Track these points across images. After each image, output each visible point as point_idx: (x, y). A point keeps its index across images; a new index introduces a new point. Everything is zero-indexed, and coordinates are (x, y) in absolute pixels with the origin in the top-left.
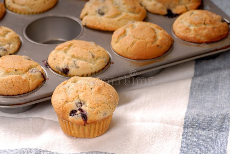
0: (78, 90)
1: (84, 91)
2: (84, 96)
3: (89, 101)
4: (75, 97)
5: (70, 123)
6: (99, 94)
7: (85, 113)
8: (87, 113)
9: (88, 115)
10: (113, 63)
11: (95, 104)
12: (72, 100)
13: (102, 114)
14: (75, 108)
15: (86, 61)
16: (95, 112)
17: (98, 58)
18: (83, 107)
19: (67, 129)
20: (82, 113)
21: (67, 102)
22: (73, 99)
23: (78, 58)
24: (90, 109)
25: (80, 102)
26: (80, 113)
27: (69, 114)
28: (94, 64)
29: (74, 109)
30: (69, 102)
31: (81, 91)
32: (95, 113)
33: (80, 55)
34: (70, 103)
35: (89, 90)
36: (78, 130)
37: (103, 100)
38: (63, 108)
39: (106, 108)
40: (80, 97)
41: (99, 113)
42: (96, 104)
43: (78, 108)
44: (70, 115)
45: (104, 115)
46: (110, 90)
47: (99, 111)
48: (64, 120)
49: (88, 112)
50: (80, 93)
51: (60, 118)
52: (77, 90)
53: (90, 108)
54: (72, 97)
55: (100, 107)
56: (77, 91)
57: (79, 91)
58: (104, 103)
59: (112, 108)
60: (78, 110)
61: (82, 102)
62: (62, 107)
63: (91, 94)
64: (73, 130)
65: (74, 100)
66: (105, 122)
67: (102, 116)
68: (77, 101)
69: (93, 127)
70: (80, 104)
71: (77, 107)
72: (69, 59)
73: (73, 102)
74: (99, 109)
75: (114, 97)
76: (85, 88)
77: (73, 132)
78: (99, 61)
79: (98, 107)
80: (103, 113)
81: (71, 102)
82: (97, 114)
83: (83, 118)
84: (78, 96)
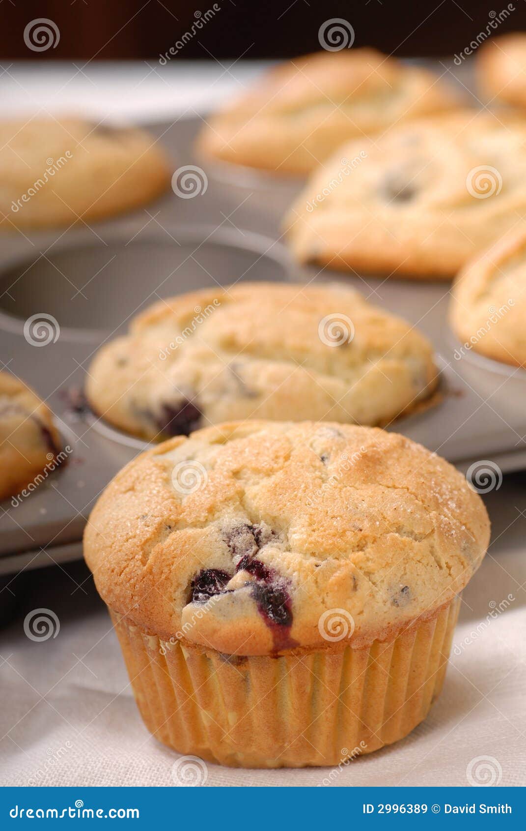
0: (243, 467)
1: (275, 466)
2: (274, 491)
3: (305, 519)
4: (220, 497)
5: (186, 654)
6: (365, 482)
7: (277, 584)
8: (290, 583)
9: (296, 596)
10: (459, 394)
11: (343, 534)
12: (204, 514)
13: (382, 594)
14: (218, 559)
15: (299, 362)
16: (338, 574)
17: (372, 352)
18: (268, 554)
19: (172, 705)
20: (261, 583)
21: (169, 526)
22: (211, 510)
23: (256, 351)
24: (313, 560)
25: (250, 528)
26: (247, 585)
27: (179, 594)
28: (348, 381)
29: (211, 566)
30: (186, 526)
31: (257, 471)
32: (340, 583)
33: (266, 335)
34: (190, 531)
35: (307, 461)
36: (239, 705)
37: (389, 514)
38: (144, 564)
39: (407, 560)
40: (254, 498)
41: (365, 585)
42: (349, 534)
43: (238, 558)
44: (189, 601)
45: (395, 603)
46: (435, 473)
47: (368, 574)
48: (151, 642)
49: (295, 576)
50: (254, 478)
51: (131, 628)
52: (235, 466)
53: (313, 554)
54: (206, 500)
55: (369, 550)
56: (236, 474)
57: (248, 474)
58: (399, 530)
59: (449, 567)
60: (239, 567)
61: (264, 527)
62: (139, 556)
63: (318, 481)
64: (207, 705)
65: (217, 515)
66: (408, 656)
67: (385, 602)
68: (230, 519)
69: (332, 682)
70: (248, 537)
71: (234, 551)
72: (205, 358)
73: (211, 528)
74: (368, 560)
75: (459, 506)
76: (282, 453)
77: (205, 717)
78: (375, 367)
79: (360, 547)
80: (390, 588)
81: (194, 525)
82: (355, 588)
83: (262, 610)
84: (241, 494)
